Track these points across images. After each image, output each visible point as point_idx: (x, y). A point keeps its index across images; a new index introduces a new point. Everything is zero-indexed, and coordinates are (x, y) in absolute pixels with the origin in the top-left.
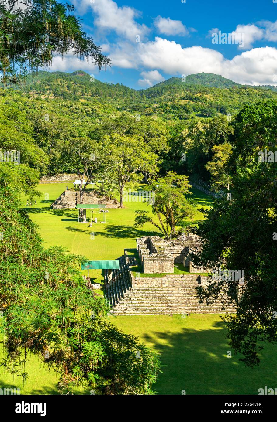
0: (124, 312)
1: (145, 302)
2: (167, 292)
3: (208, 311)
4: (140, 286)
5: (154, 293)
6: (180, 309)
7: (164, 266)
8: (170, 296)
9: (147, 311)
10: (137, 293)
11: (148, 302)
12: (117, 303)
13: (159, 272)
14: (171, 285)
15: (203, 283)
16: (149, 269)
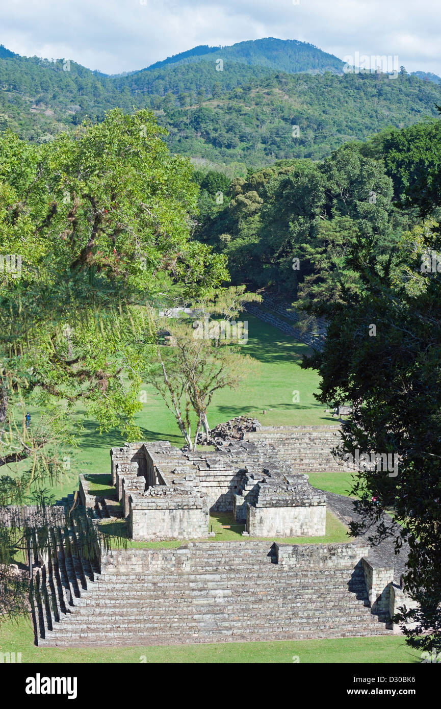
0: (82, 635)
2: (191, 585)
4: (122, 569)
5: (157, 588)
7: (185, 520)
12: (65, 611)
13: (170, 534)
15: (284, 563)
16: (144, 527)
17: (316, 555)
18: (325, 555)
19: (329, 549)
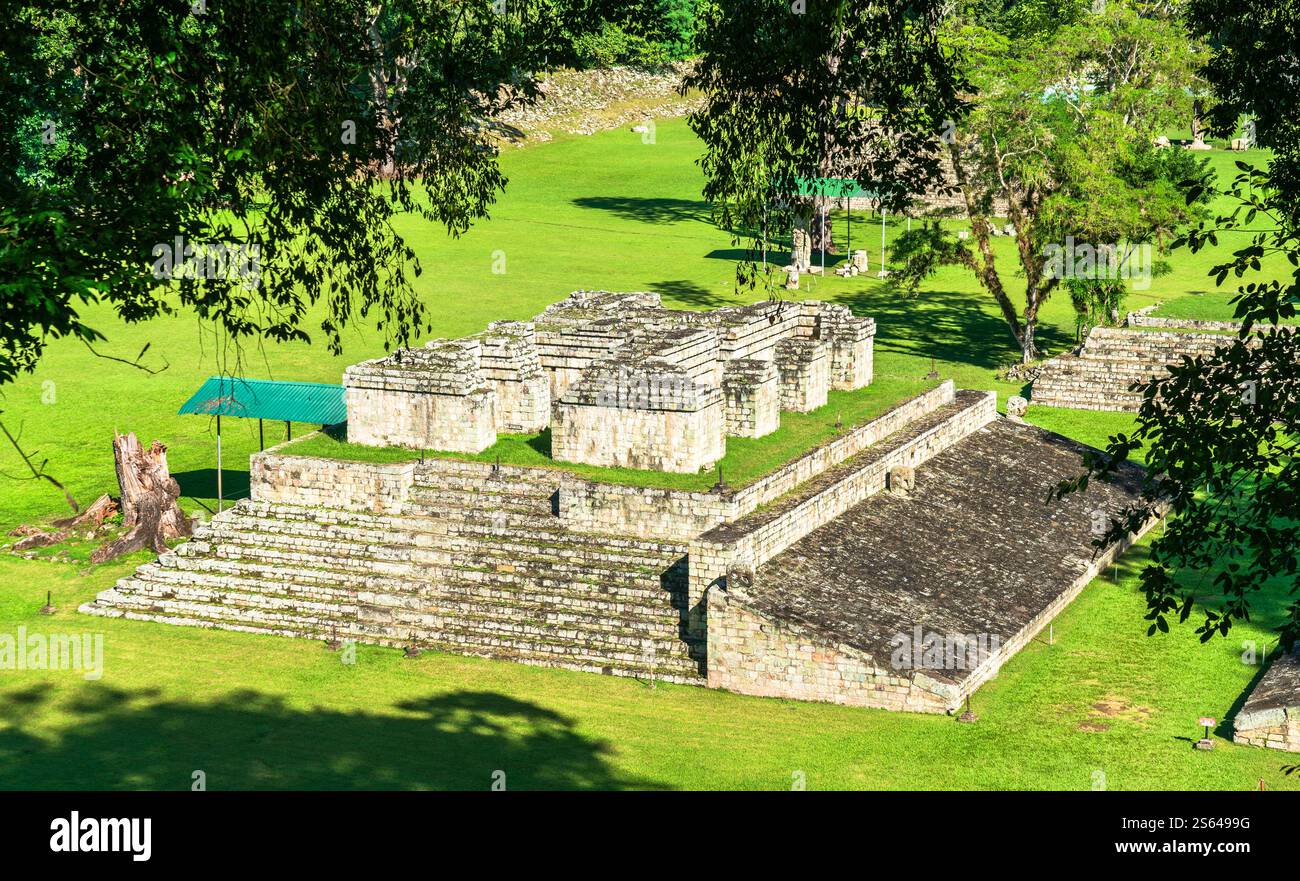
0: (158, 604)
1: (267, 570)
2: (388, 538)
3: (524, 648)
4: (286, 494)
5: (330, 535)
6: (404, 623)
7: (436, 415)
8: (393, 557)
9: (251, 613)
10: (255, 529)
11: (280, 572)
13: (411, 441)
14: (424, 506)
15: (569, 515)
16: (367, 423)
17: (631, 507)
18: (647, 508)
19: (655, 498)
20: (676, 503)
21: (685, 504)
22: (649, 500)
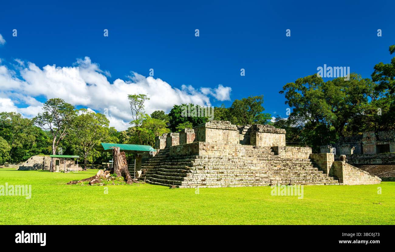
0: (204, 183)
4: (210, 153)
7: (229, 136)
14: (247, 155)
15: (281, 154)
16: (212, 138)
17: (293, 151)
18: (296, 151)
19: (298, 149)
20: (301, 150)
21: (303, 150)
22: (296, 149)
